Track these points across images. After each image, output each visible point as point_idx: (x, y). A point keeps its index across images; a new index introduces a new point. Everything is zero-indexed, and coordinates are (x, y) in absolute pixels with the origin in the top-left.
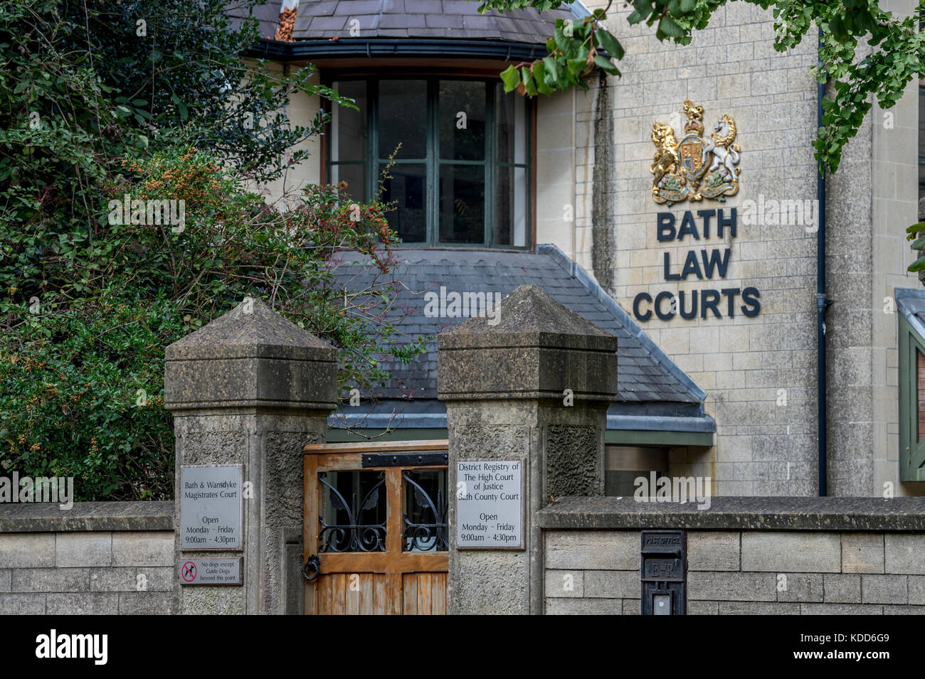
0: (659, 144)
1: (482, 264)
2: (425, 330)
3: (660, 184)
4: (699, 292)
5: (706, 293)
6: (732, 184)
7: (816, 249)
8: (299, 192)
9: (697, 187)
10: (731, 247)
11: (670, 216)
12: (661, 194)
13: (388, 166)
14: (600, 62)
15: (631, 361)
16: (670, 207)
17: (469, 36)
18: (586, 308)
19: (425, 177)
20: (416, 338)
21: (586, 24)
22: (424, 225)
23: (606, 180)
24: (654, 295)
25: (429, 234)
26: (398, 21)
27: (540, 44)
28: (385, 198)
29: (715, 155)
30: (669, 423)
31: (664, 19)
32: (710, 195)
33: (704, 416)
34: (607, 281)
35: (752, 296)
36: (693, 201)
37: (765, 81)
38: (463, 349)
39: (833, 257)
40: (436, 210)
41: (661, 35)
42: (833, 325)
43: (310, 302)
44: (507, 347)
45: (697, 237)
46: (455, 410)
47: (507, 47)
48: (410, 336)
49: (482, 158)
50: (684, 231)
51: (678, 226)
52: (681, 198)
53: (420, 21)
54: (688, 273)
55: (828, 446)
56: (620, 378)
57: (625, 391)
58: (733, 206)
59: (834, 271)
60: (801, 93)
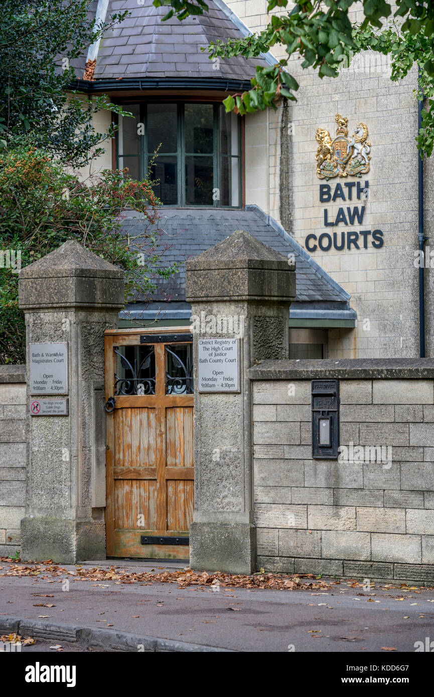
0: (320, 141)
1: (212, 218)
2: (177, 258)
3: (321, 167)
4: (346, 233)
5: (350, 234)
6: (366, 166)
7: (417, 206)
8: (99, 175)
9: (344, 168)
10: (365, 205)
11: (328, 186)
12: (322, 173)
13: (154, 158)
14: (284, 92)
15: (305, 277)
16: (327, 181)
17: (203, 76)
18: (277, 244)
19: (176, 164)
20: (172, 263)
21: (275, 69)
22: (177, 194)
23: (288, 164)
24: (318, 236)
25: (179, 200)
26: (159, 67)
27: (246, 80)
28: (152, 177)
29: (355, 148)
30: (328, 314)
31: (323, 65)
32: (352, 173)
33: (349, 309)
34: (289, 227)
35: (378, 235)
36: (342, 177)
37: (386, 101)
38: (201, 270)
39: (428, 210)
40: (184, 184)
41: (321, 75)
43: (107, 242)
44: (228, 269)
45: (344, 199)
46: (196, 308)
47: (226, 83)
48: (169, 263)
49: (211, 152)
50: (336, 196)
51: (332, 193)
52: (335, 175)
53: (172, 67)
54: (339, 222)
56: (298, 287)
57: (301, 295)
58: (366, 180)
59: (428, 219)
60: (408, 109)
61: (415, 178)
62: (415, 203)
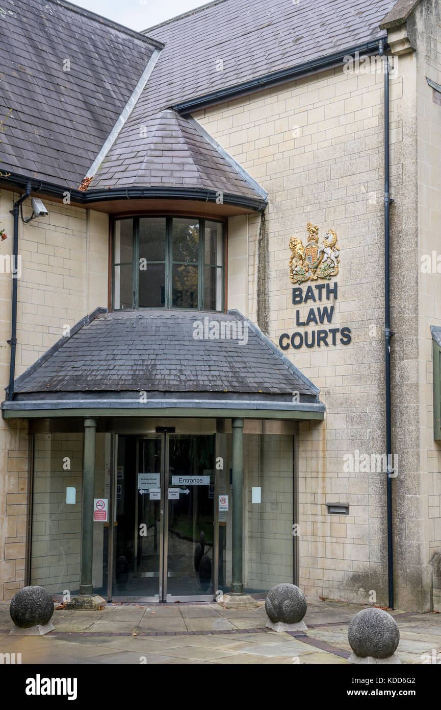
0: (293, 248)
3: (294, 272)
4: (316, 332)
5: (320, 332)
6: (335, 269)
7: (384, 303)
9: (315, 272)
10: (334, 305)
11: (300, 290)
12: (295, 278)
15: (278, 372)
16: (299, 284)
23: (264, 272)
24: (291, 335)
25: (166, 303)
29: (325, 253)
30: (298, 406)
32: (322, 276)
33: (319, 402)
34: (265, 329)
35: (346, 333)
36: (313, 280)
37: (354, 208)
39: (394, 307)
42: (395, 347)
45: (315, 301)
47: (206, 193)
49: (197, 261)
50: (307, 298)
51: (304, 295)
52: (306, 279)
54: (310, 321)
55: (392, 419)
58: (335, 281)
59: (395, 315)
60: (374, 213)
61: (382, 277)
62: (381, 301)
